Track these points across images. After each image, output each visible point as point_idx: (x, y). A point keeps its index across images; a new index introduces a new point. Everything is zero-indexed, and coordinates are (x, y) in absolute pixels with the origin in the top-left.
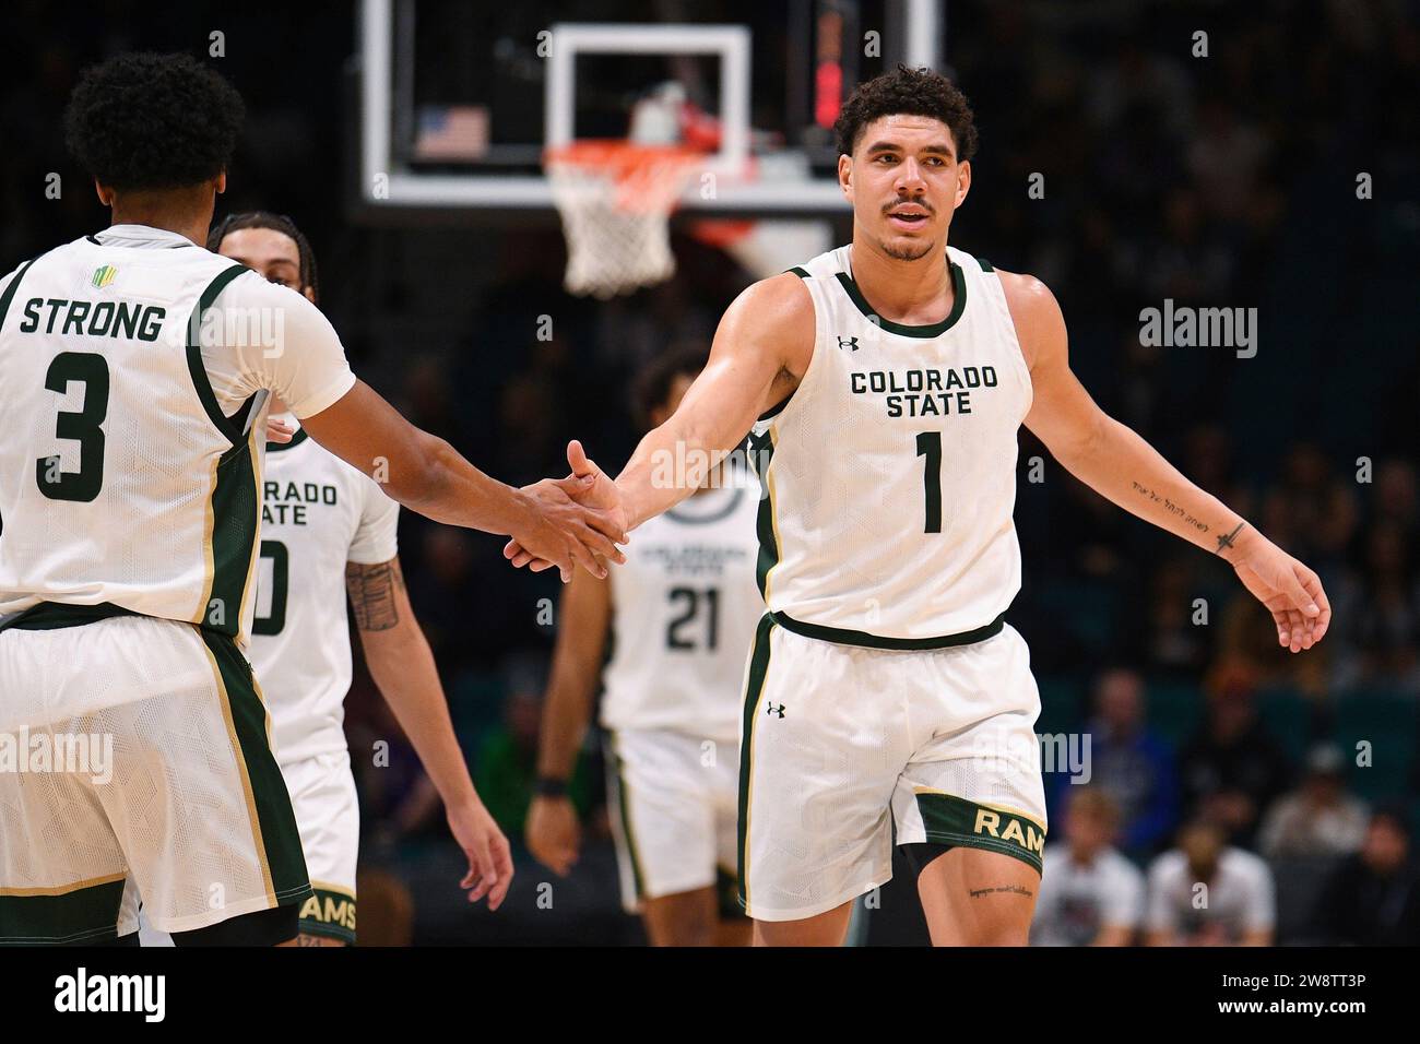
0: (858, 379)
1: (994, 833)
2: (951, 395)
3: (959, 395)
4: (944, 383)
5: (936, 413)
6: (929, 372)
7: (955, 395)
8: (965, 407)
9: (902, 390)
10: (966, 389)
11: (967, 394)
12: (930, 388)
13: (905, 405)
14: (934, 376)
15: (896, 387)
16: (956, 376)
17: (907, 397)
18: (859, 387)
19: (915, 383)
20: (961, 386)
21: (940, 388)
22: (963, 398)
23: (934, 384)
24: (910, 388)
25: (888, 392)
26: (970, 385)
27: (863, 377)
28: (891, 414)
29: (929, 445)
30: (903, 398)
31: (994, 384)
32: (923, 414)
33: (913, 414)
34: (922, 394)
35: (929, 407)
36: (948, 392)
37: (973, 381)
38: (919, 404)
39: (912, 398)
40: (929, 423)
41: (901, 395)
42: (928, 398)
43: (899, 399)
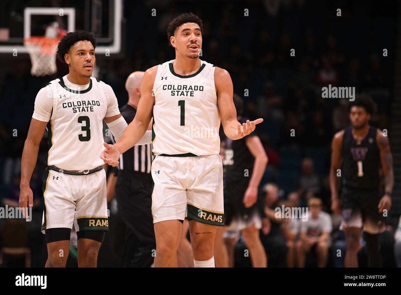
0: (165, 87)
1: (205, 218)
2: (189, 92)
3: (191, 92)
4: (187, 89)
5: (184, 95)
6: (184, 86)
7: (190, 92)
8: (192, 95)
9: (176, 89)
10: (193, 91)
11: (193, 92)
12: (183, 89)
13: (176, 93)
14: (185, 87)
15: (174, 89)
16: (191, 88)
17: (176, 91)
18: (165, 88)
19: (179, 88)
20: (192, 90)
21: (186, 90)
22: (192, 93)
23: (185, 89)
24: (178, 89)
25: (172, 90)
26: (195, 90)
27: (166, 86)
28: (172, 95)
29: (182, 104)
30: (175, 91)
31: (203, 90)
32: (180, 95)
33: (178, 95)
34: (181, 91)
35: (182, 94)
36: (188, 91)
37: (196, 89)
38: (180, 93)
39: (178, 92)
40: (182, 98)
41: (175, 90)
42: (183, 92)
43: (174, 91)
